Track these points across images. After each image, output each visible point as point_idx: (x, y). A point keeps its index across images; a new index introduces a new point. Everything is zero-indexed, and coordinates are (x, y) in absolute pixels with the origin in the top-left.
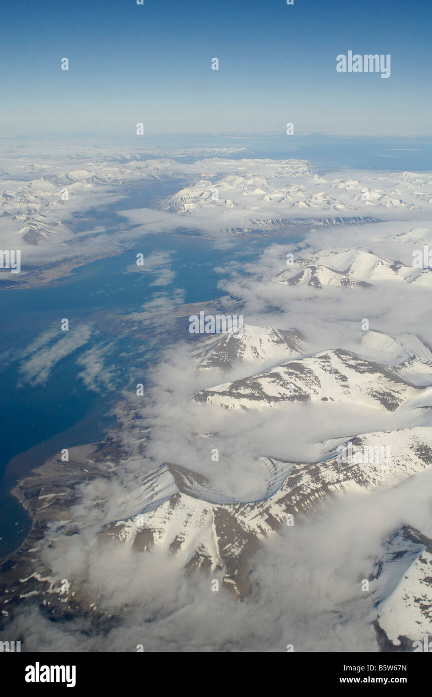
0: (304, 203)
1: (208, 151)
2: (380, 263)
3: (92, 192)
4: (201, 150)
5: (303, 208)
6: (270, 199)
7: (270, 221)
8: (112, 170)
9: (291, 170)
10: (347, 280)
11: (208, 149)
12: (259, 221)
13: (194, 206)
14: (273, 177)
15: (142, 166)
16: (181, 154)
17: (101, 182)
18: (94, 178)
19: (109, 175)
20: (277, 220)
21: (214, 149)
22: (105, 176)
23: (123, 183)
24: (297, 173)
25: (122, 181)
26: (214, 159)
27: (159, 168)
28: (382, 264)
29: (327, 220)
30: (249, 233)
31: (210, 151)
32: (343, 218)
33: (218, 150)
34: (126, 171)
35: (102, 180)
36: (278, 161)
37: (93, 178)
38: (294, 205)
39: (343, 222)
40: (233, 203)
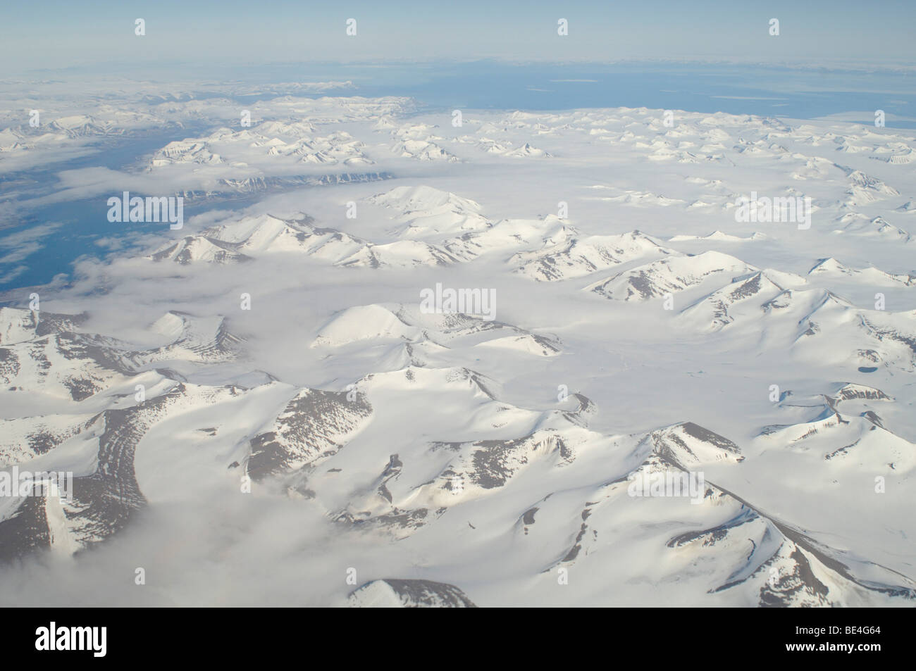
0: (315, 156)
1: (297, 87)
2: (285, 231)
3: (64, 145)
4: (288, 85)
5: (311, 163)
6: (279, 152)
7: (248, 181)
8: (127, 114)
9: (367, 111)
10: (223, 253)
11: (297, 84)
12: (234, 181)
13: (165, 162)
14: (337, 121)
15: (177, 109)
16: (255, 92)
17: (96, 132)
18: (88, 127)
19: (110, 122)
20: (259, 179)
21: (306, 84)
22: (105, 125)
23: (125, 133)
24: (373, 115)
25: (123, 130)
26: (286, 98)
27: (198, 111)
28: (288, 232)
29: (328, 178)
30: (213, 197)
31: (300, 87)
32: (351, 175)
33: (310, 85)
34: (141, 116)
35: (97, 130)
36: (370, 100)
37: (85, 127)
38: (301, 159)
39: (350, 180)
40: (221, 158)
